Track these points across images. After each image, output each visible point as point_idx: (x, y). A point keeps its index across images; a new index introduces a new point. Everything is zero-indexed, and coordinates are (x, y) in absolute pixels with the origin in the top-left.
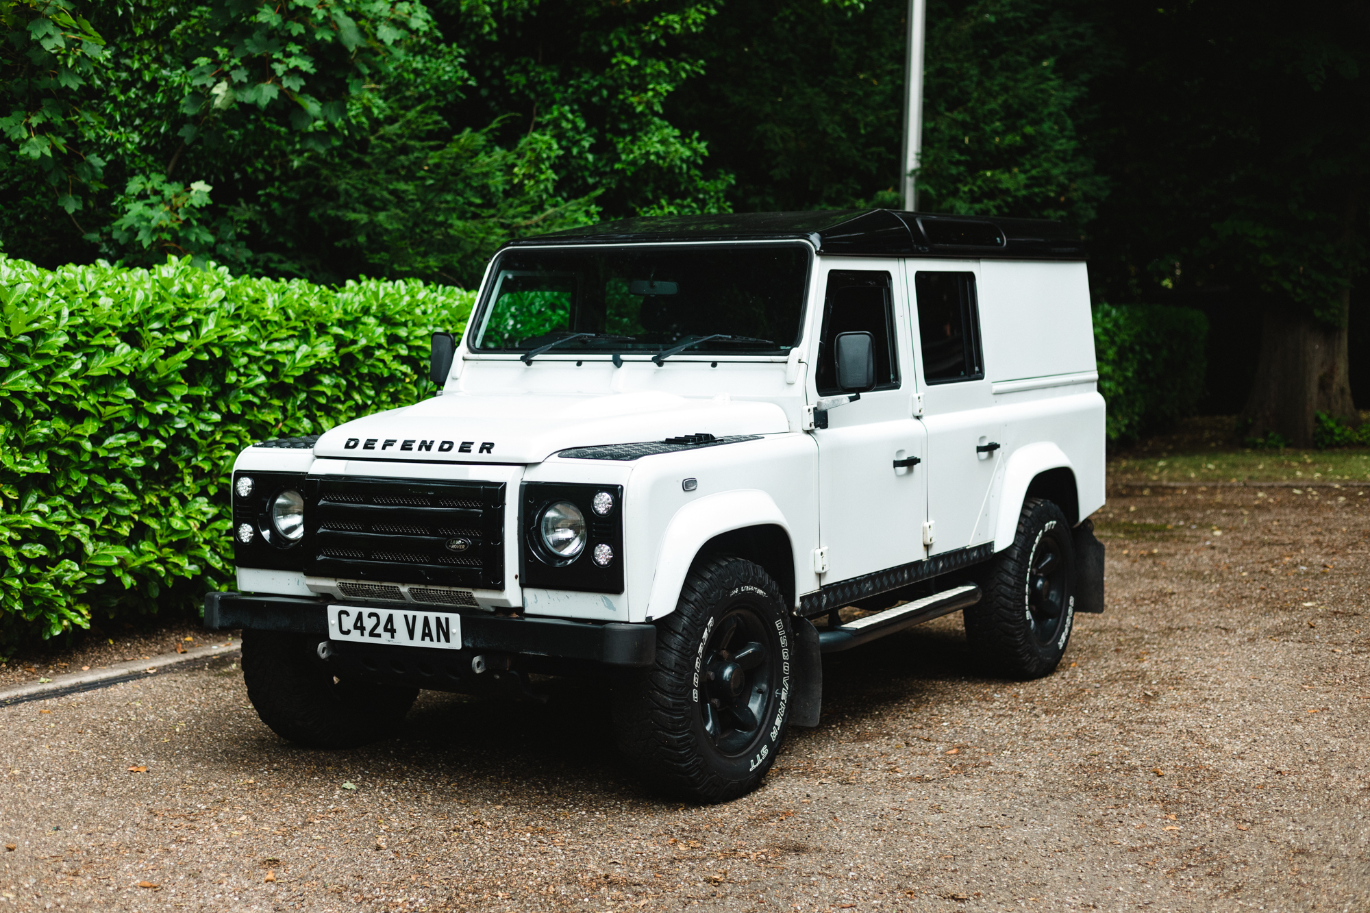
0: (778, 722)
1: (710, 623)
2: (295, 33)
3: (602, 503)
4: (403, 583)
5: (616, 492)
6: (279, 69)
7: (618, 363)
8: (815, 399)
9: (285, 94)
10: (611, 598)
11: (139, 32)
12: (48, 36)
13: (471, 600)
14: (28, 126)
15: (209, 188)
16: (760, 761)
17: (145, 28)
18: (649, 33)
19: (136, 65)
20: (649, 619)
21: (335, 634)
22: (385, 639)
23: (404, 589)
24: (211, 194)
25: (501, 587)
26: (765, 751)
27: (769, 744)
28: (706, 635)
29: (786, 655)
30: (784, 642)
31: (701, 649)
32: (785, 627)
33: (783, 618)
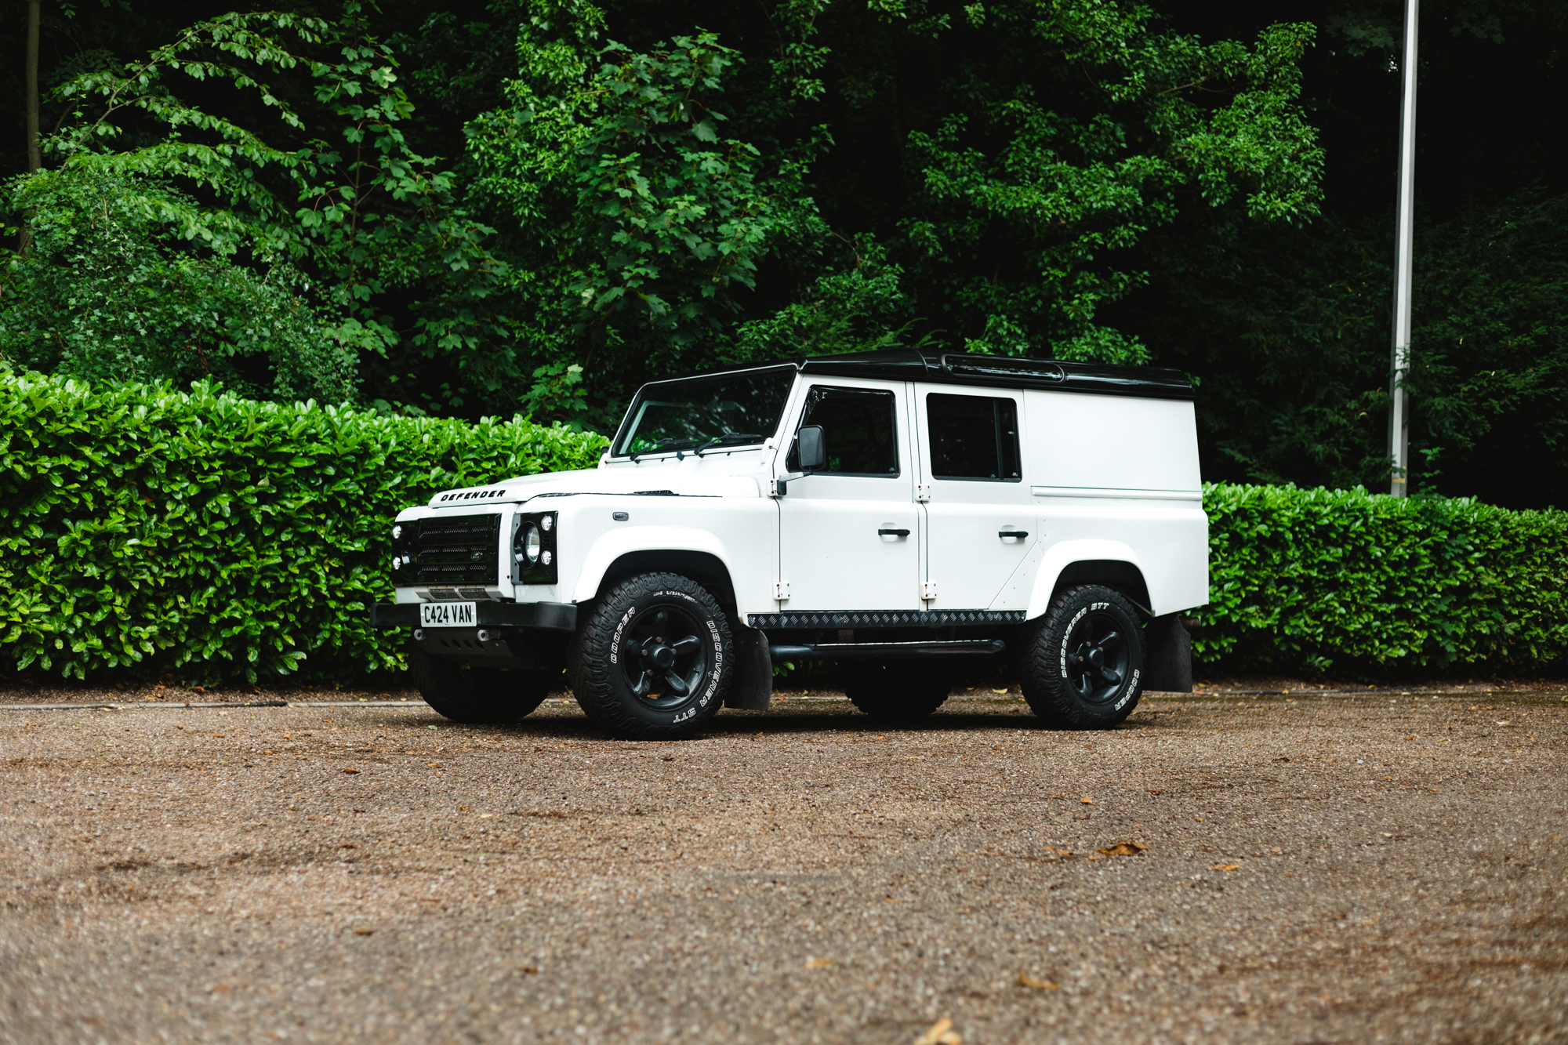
0: (709, 694)
1: (631, 611)
2: (643, 250)
3: (546, 523)
4: (456, 585)
5: (554, 515)
6: (626, 275)
7: (681, 457)
8: (782, 472)
9: (630, 294)
10: (552, 587)
11: (561, 258)
12: (456, 261)
13: (485, 594)
14: (446, 327)
15: (581, 369)
16: (685, 717)
17: (566, 255)
18: (1078, 249)
19: (557, 283)
20: (574, 602)
21: (424, 624)
22: (444, 624)
23: (456, 590)
24: (582, 374)
25: (496, 583)
26: (692, 712)
27: (698, 708)
28: (625, 619)
29: (718, 647)
30: (716, 637)
31: (620, 627)
32: (718, 627)
33: (715, 620)
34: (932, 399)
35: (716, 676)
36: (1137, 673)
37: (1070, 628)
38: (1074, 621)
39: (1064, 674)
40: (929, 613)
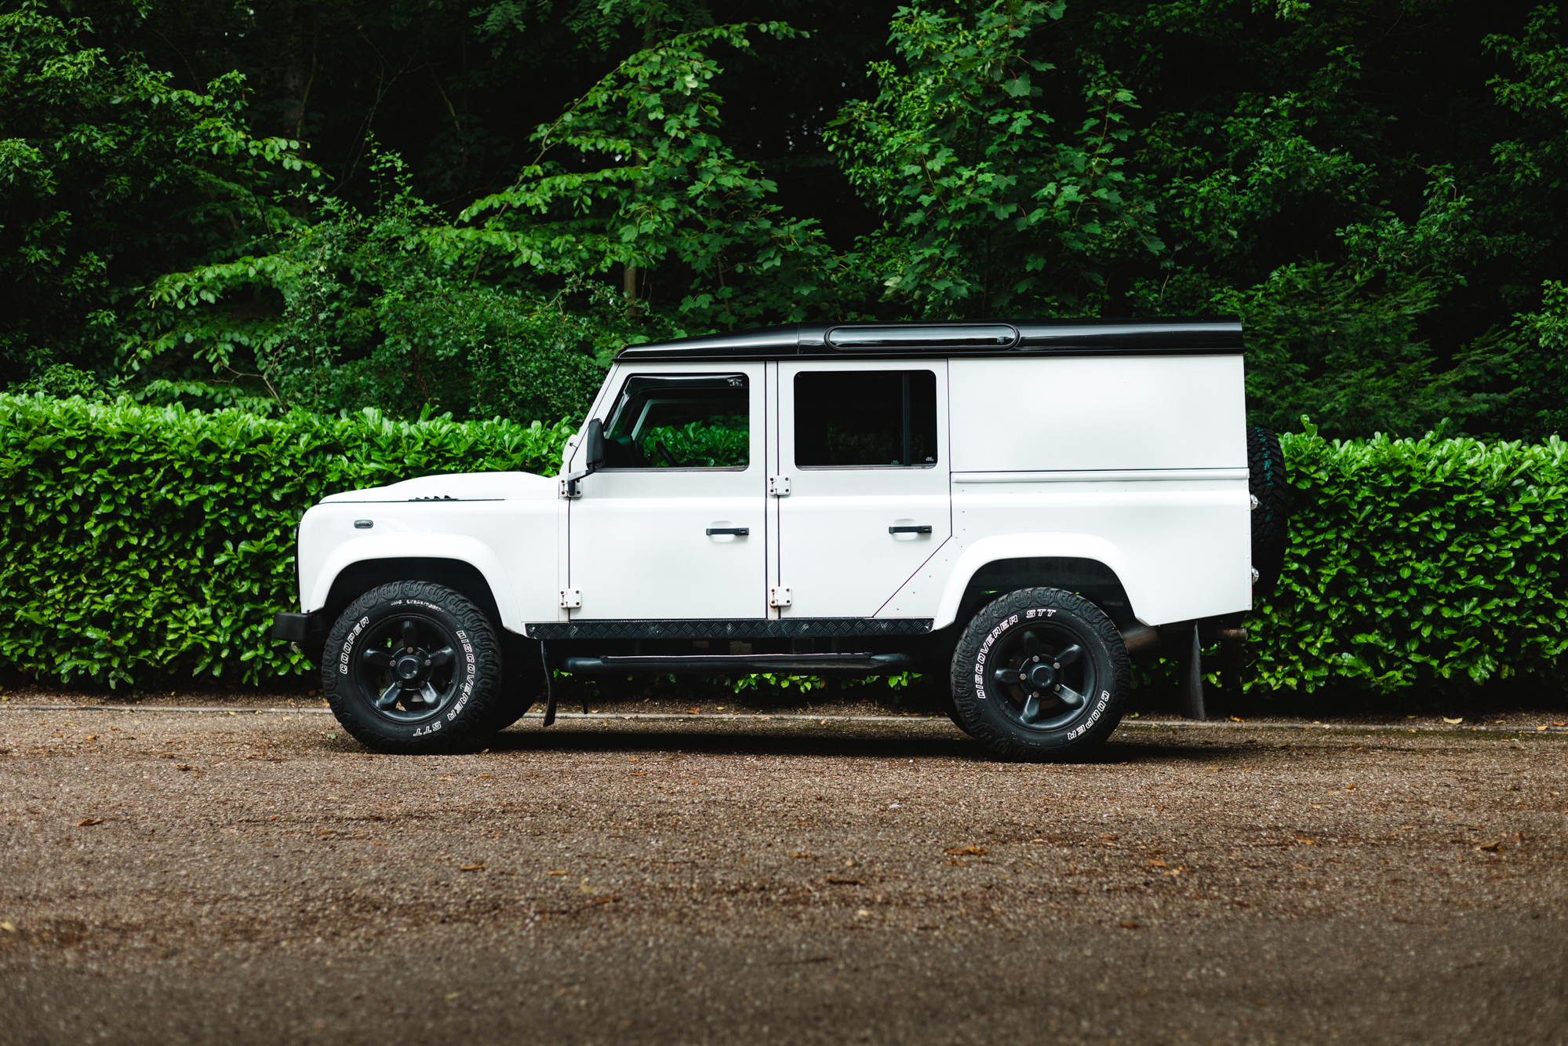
0: (458, 707)
1: (364, 620)
16: (429, 733)
20: (308, 612)
26: (437, 725)
27: (445, 722)
28: (357, 629)
29: (470, 658)
30: (468, 648)
31: (351, 637)
32: (469, 636)
33: (467, 630)
34: (801, 379)
35: (467, 689)
36: (1105, 696)
37: (990, 640)
38: (996, 632)
39: (981, 694)
40: (781, 622)
